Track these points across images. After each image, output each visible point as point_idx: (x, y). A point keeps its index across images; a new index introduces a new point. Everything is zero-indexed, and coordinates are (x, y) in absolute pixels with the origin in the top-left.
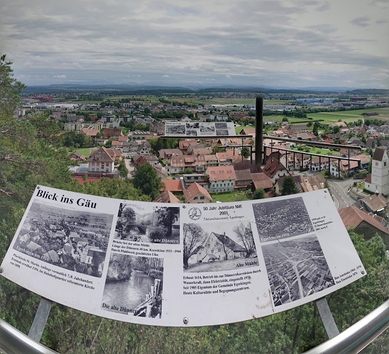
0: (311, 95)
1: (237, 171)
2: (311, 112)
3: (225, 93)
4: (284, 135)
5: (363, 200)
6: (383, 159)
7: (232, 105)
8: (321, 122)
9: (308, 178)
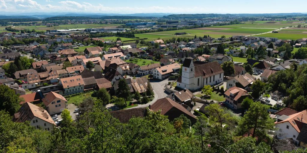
0: (137, 19)
1: (84, 79)
2: (137, 33)
3: (69, 21)
4: (118, 50)
5: (175, 94)
6: (191, 66)
7: (75, 29)
8: (146, 41)
9: (136, 79)
